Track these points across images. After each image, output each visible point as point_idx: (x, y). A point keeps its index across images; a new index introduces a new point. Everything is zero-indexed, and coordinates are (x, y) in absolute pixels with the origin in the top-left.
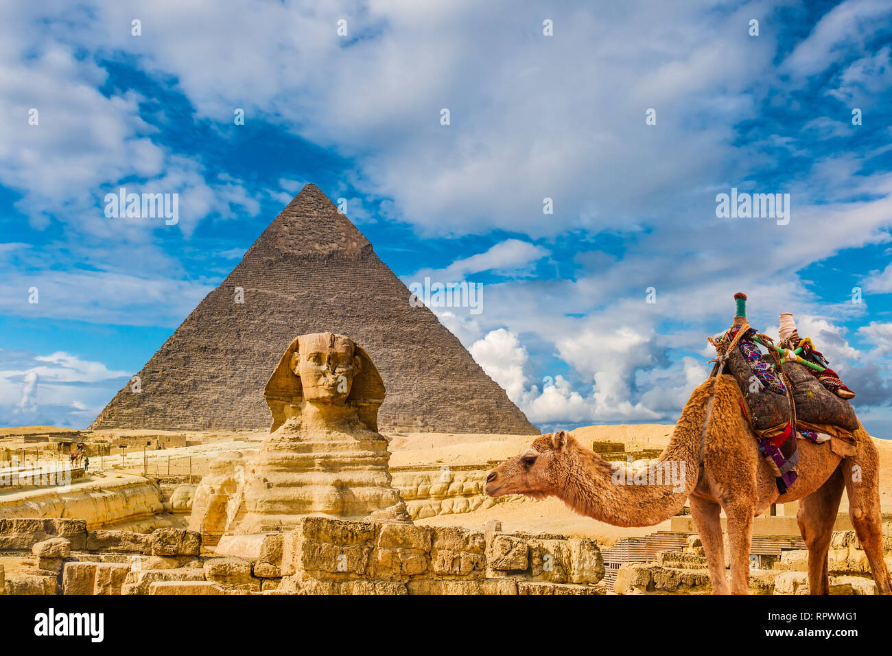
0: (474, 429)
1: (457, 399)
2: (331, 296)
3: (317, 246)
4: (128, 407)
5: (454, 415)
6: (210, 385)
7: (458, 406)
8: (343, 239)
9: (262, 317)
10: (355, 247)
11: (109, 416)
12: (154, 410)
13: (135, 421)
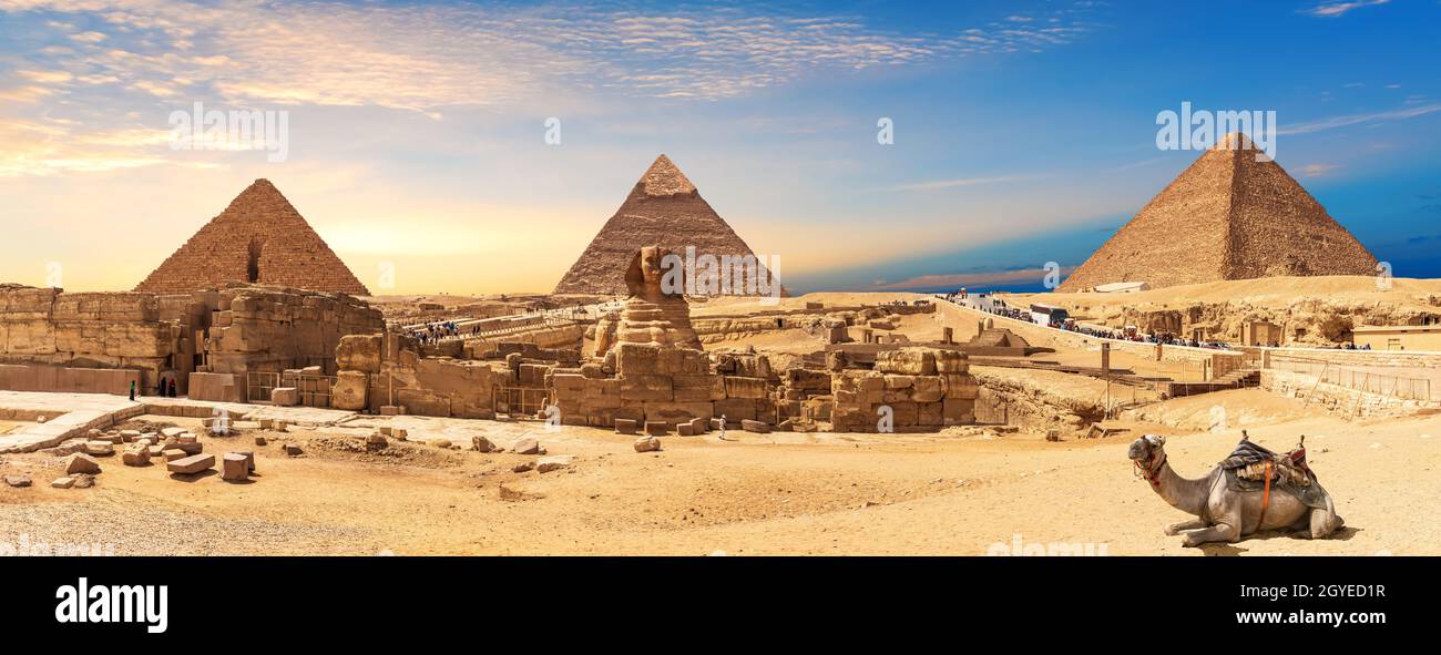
3: (667, 191)
4: (571, 282)
6: (612, 271)
8: (681, 186)
9: (639, 232)
10: (687, 190)
11: (562, 287)
12: (585, 283)
13: (576, 290)
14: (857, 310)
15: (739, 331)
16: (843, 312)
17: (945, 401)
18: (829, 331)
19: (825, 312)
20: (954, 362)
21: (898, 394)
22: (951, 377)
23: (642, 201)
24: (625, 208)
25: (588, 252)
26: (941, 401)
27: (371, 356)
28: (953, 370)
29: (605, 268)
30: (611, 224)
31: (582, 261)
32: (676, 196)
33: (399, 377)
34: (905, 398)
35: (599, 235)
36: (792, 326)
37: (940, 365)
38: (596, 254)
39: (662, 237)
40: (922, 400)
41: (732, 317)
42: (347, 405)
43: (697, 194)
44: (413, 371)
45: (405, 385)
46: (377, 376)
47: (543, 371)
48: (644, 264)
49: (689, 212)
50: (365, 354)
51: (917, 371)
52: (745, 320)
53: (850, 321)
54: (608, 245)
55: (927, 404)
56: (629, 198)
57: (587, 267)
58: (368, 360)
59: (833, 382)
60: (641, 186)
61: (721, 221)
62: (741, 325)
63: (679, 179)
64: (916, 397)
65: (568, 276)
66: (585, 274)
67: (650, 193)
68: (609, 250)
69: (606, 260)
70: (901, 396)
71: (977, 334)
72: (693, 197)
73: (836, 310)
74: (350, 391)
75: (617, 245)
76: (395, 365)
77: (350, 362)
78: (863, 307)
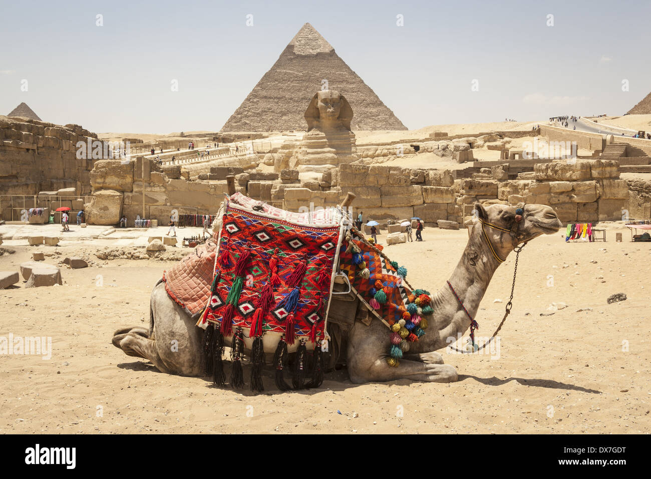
0: (381, 128)
1: (372, 116)
2: (317, 73)
3: (311, 51)
4: (235, 122)
5: (371, 123)
6: (268, 113)
7: (373, 119)
8: (322, 47)
9: (289, 83)
10: (327, 50)
11: (228, 126)
12: (246, 123)
13: (239, 128)
14: (476, 136)
15: (384, 155)
16: (466, 139)
17: (600, 202)
18: (458, 153)
19: (451, 139)
20: (608, 169)
21: (561, 196)
22: (605, 182)
23: (291, 59)
24: (278, 65)
25: (248, 99)
26: (597, 201)
27: (124, 177)
28: (608, 175)
29: (263, 111)
30: (267, 77)
31: (243, 106)
32: (318, 54)
33: (151, 195)
34: (567, 199)
35: (258, 86)
36: (426, 150)
37: (595, 173)
38: (255, 100)
39: (307, 87)
40: (581, 201)
41: (378, 145)
42: (103, 221)
43: (335, 53)
44: (164, 190)
45: (157, 201)
46: (130, 194)
47: (270, 187)
48: (320, 104)
49: (328, 67)
50: (118, 176)
51: (574, 178)
52: (388, 147)
53: (471, 145)
54: (264, 93)
55: (585, 205)
56: (281, 57)
57: (248, 111)
58: (121, 181)
59: (499, 190)
60: (290, 47)
61: (353, 73)
62: (386, 151)
63: (320, 42)
64: (576, 198)
65: (233, 117)
66: (246, 116)
67: (297, 53)
68: (265, 97)
69: (263, 105)
70: (563, 198)
71: (601, 149)
72: (331, 56)
73: (459, 137)
74: (106, 209)
75: (273, 93)
76: (147, 184)
77: (104, 183)
78: (481, 134)
